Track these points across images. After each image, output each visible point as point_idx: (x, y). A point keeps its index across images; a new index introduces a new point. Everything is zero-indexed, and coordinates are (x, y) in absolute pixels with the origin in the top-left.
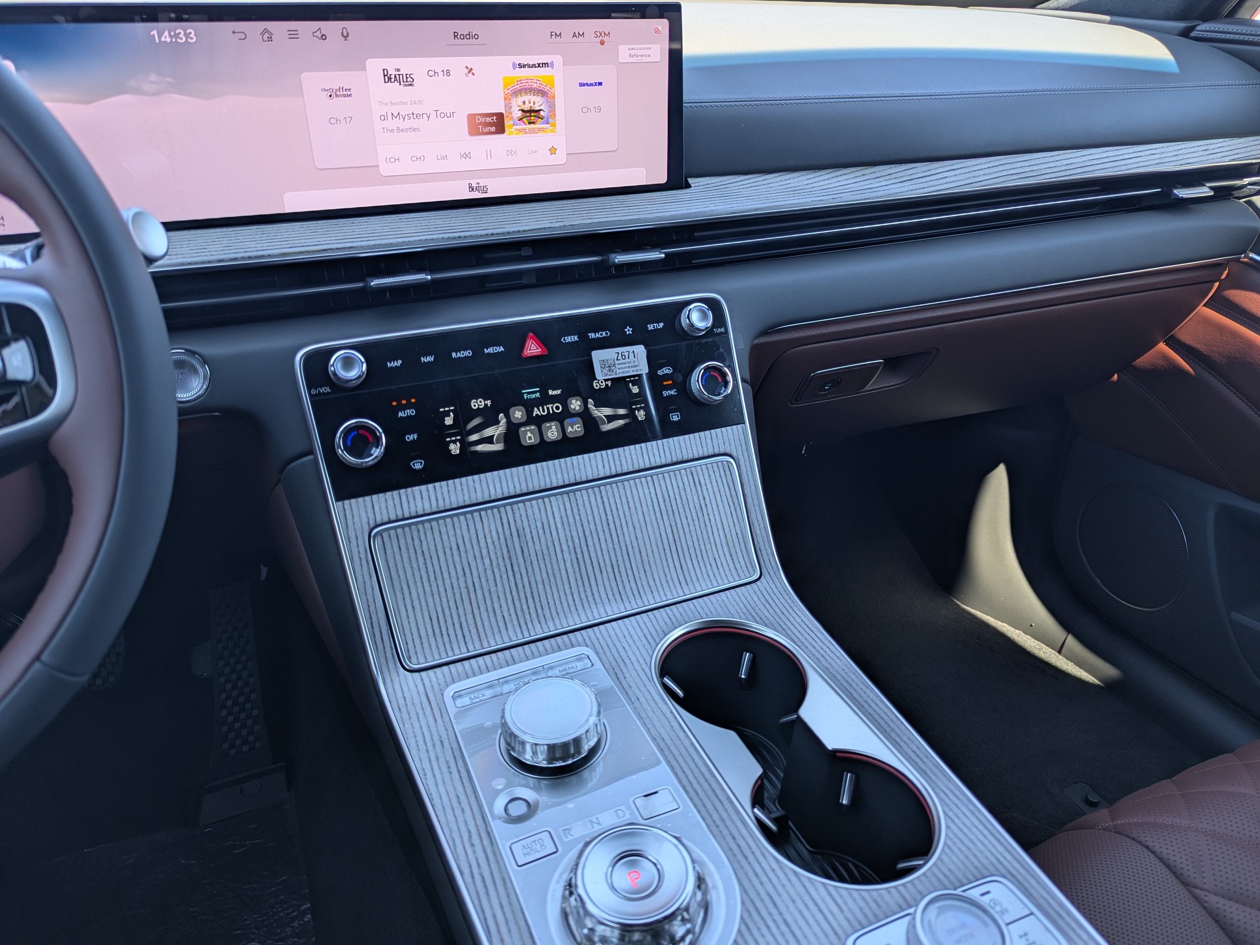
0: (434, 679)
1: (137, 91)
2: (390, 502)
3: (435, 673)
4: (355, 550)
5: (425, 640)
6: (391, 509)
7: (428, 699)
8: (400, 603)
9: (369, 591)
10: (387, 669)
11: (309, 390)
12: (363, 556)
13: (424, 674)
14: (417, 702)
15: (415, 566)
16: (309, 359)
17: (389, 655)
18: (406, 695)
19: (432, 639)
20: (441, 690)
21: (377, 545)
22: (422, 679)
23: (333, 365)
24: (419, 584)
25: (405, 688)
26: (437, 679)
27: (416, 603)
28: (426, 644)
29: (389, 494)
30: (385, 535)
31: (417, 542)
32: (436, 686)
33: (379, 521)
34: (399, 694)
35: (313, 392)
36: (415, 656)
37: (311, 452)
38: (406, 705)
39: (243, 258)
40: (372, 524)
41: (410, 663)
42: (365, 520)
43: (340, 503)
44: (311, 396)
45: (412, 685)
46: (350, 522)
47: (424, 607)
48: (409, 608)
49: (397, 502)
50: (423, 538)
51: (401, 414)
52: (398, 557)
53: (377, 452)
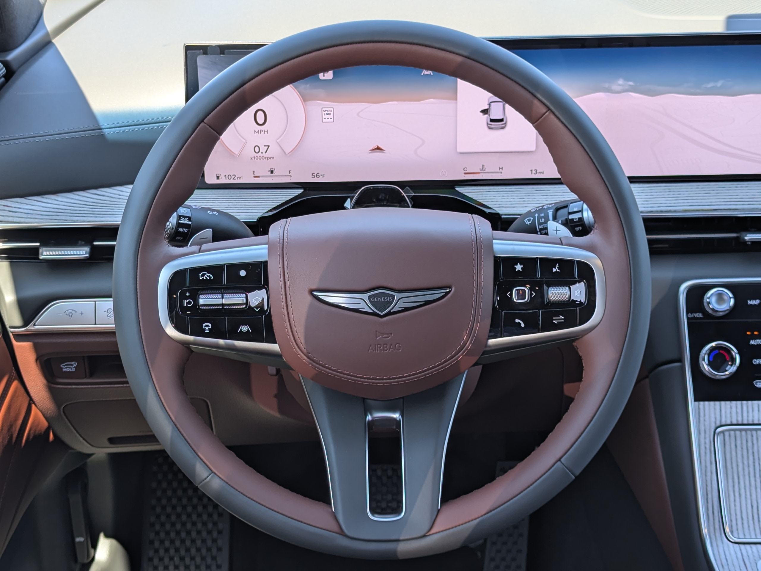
0: (750, 552)
1: (608, 90)
2: (734, 410)
3: (751, 547)
4: (702, 441)
5: (745, 522)
6: (734, 414)
7: (745, 564)
8: (731, 489)
9: (709, 474)
10: (714, 536)
11: (687, 313)
12: (708, 446)
13: (742, 546)
14: (736, 563)
15: (746, 463)
16: (691, 291)
17: (717, 526)
18: (727, 558)
19: (751, 522)
20: (755, 560)
21: (719, 441)
22: (741, 550)
23: (709, 298)
24: (747, 477)
25: (727, 553)
26: (752, 552)
27: (743, 491)
28: (746, 525)
29: (734, 403)
30: (727, 434)
31: (750, 444)
32: (751, 557)
33: (723, 423)
34: (723, 556)
35: (690, 316)
36: (736, 532)
37: (680, 360)
38: (728, 564)
39: (657, 212)
40: (718, 424)
41: (732, 535)
42: (713, 420)
43: (697, 403)
44: (688, 319)
45: (733, 552)
46: (702, 419)
47: (748, 496)
48: (737, 494)
49: (739, 410)
50: (755, 442)
51: (752, 342)
52: (734, 453)
53: (731, 369)
